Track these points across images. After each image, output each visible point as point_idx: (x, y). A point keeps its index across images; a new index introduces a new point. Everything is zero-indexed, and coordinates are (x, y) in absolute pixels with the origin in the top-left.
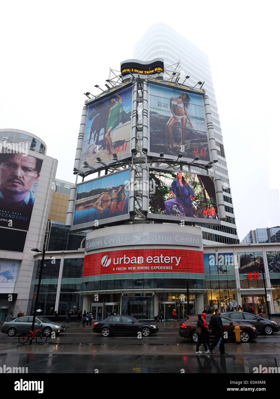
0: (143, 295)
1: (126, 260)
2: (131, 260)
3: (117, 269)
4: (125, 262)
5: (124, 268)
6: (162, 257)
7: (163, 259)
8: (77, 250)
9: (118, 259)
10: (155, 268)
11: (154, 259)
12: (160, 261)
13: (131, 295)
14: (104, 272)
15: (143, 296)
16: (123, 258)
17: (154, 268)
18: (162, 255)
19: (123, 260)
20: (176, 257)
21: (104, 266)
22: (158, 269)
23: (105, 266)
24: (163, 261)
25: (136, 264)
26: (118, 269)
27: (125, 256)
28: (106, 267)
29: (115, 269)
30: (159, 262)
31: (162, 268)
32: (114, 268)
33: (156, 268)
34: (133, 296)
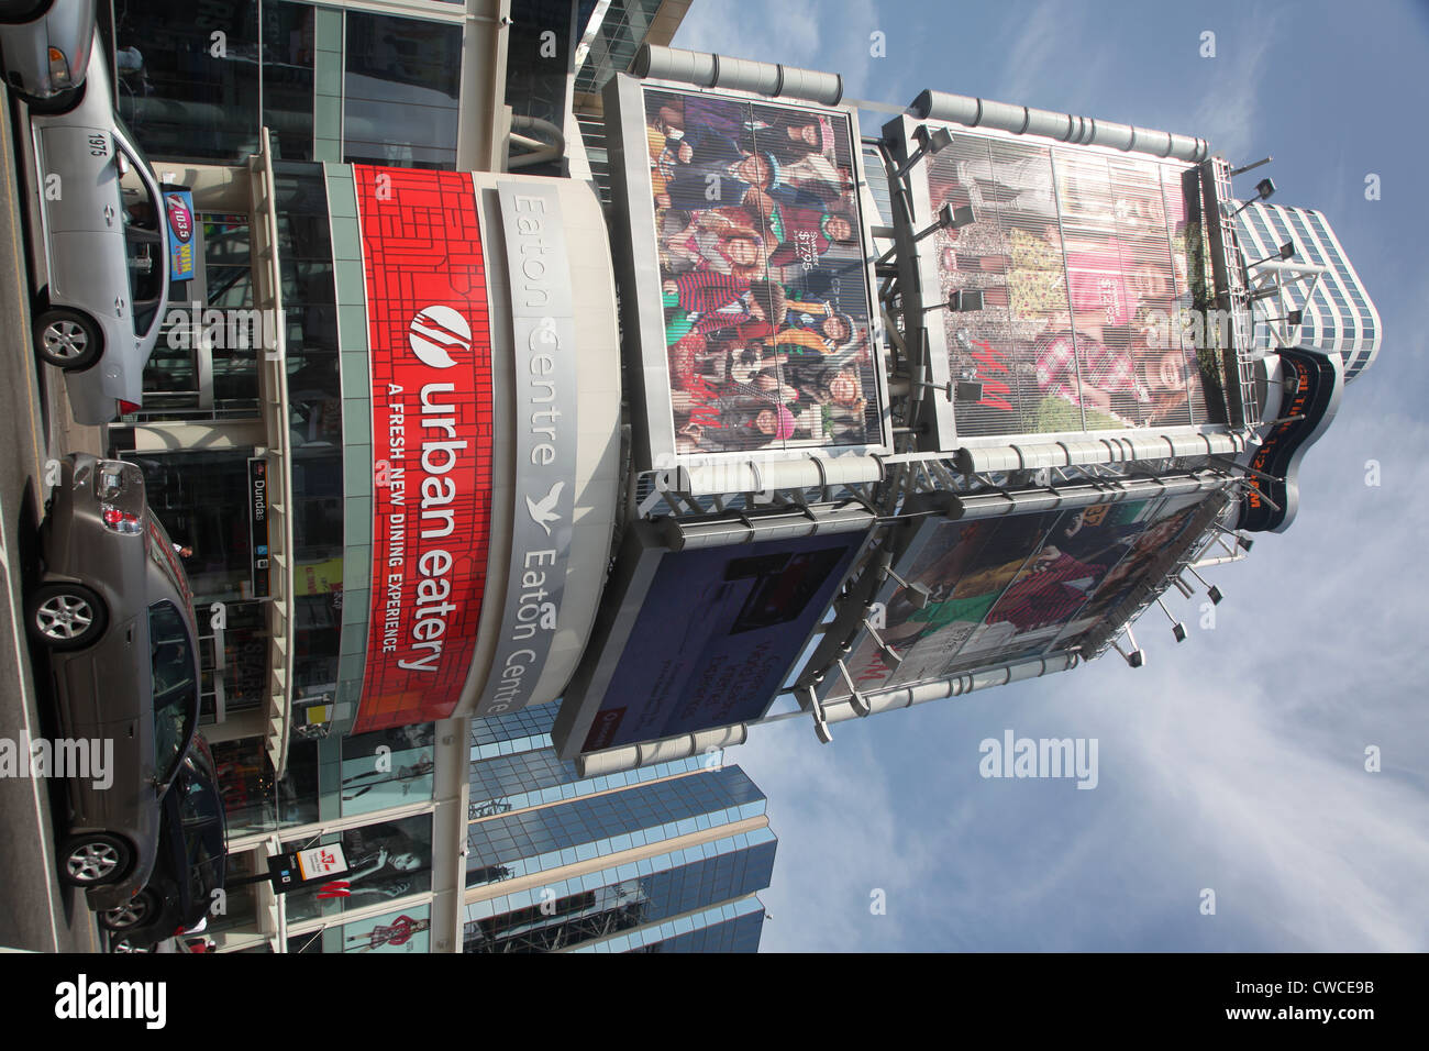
0: (257, 557)
1: (441, 451)
2: (441, 477)
3: (396, 406)
4: (429, 447)
5: (399, 446)
6: (445, 609)
7: (437, 615)
8: (508, 101)
9: (451, 408)
10: (396, 590)
11: (438, 579)
12: (426, 605)
13: (259, 502)
14: (384, 327)
15: (256, 560)
16: (452, 433)
17: (394, 587)
18: (453, 607)
19: (442, 434)
20: (437, 656)
21: (414, 326)
22: (389, 603)
23: (416, 333)
24: (425, 616)
25: (420, 505)
26: (399, 413)
27: (463, 444)
28: (412, 336)
29: (395, 399)
30: (419, 602)
31: (392, 616)
32: (401, 389)
33: (393, 594)
34: (254, 508)
